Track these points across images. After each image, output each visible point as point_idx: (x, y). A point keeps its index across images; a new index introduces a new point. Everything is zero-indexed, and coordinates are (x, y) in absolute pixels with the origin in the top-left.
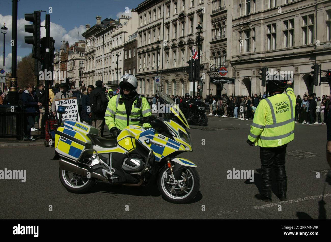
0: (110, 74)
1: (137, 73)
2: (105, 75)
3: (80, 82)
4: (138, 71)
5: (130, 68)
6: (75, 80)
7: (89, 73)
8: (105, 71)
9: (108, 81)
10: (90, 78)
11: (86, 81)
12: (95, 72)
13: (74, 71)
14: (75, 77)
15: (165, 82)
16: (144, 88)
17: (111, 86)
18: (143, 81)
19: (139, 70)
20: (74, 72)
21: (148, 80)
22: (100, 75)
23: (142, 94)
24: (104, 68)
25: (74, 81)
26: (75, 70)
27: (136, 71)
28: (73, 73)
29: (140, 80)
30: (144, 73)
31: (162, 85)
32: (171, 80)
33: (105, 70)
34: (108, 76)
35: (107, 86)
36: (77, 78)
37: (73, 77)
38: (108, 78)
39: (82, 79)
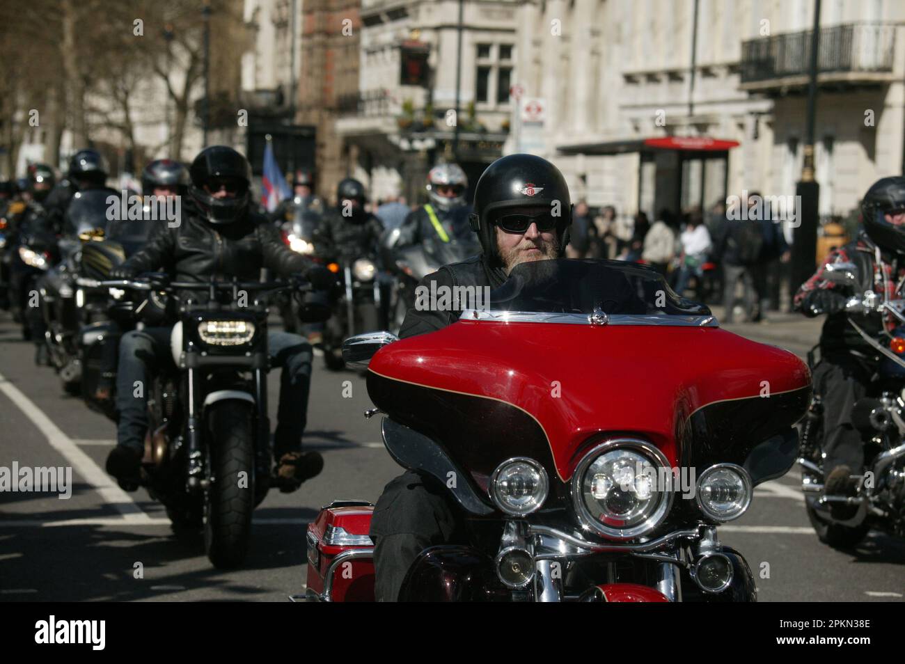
3: (483, 50)
6: (437, 29)
9: (747, 36)
11: (537, 44)
25: (426, 37)
35: (740, 90)
36: (450, 13)
37: (420, 3)
38: (747, 2)
39: (509, 16)
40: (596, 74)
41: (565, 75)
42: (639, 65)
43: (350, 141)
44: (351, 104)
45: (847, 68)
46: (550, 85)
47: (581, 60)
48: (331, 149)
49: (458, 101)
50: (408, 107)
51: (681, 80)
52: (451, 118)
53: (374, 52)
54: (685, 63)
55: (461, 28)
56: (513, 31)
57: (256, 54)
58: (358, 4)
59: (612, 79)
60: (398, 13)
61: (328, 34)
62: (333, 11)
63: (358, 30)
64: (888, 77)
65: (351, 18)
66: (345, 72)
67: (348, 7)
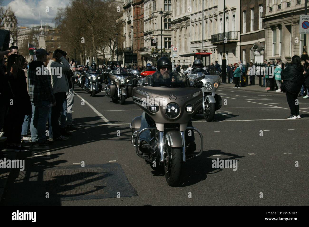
0: (216, 20)
1: (267, 15)
2: (207, 22)
3: (165, 39)
4: (268, 10)
5: (252, 6)
6: (157, 35)
7: (180, 20)
8: (208, 16)
9: (212, 34)
10: (181, 30)
11: (175, 37)
12: (189, 18)
13: (156, 19)
14: (158, 30)
16: (280, 44)
17: (217, 44)
18: (278, 30)
19: (271, 9)
20: (155, 22)
21: (289, 28)
22: (198, 23)
23: (277, 56)
24: (206, 10)
25: (155, 37)
26: (156, 17)
27: (264, 12)
28: (153, 24)
29: (273, 28)
30: (279, 14)
33: (206, 13)
34: (212, 24)
35: (211, 44)
36: (159, 32)
37: (154, 31)
38: (212, 28)
39: (170, 33)
40: (186, 42)
41: (180, 42)
42: (193, 40)
43: (143, 56)
44: (143, 49)
45: (230, 40)
46: (178, 45)
47: (183, 40)
48: (140, 57)
49: (162, 48)
50: (153, 49)
51: (201, 43)
52: (160, 51)
53: (146, 40)
54: (202, 40)
55: (162, 35)
56: (171, 35)
57: (126, 42)
58: (143, 32)
59: (189, 43)
60: (150, 33)
61: (138, 37)
62: (139, 33)
63: (143, 36)
64: (237, 41)
65: (142, 34)
66: (141, 44)
67: (141, 32)
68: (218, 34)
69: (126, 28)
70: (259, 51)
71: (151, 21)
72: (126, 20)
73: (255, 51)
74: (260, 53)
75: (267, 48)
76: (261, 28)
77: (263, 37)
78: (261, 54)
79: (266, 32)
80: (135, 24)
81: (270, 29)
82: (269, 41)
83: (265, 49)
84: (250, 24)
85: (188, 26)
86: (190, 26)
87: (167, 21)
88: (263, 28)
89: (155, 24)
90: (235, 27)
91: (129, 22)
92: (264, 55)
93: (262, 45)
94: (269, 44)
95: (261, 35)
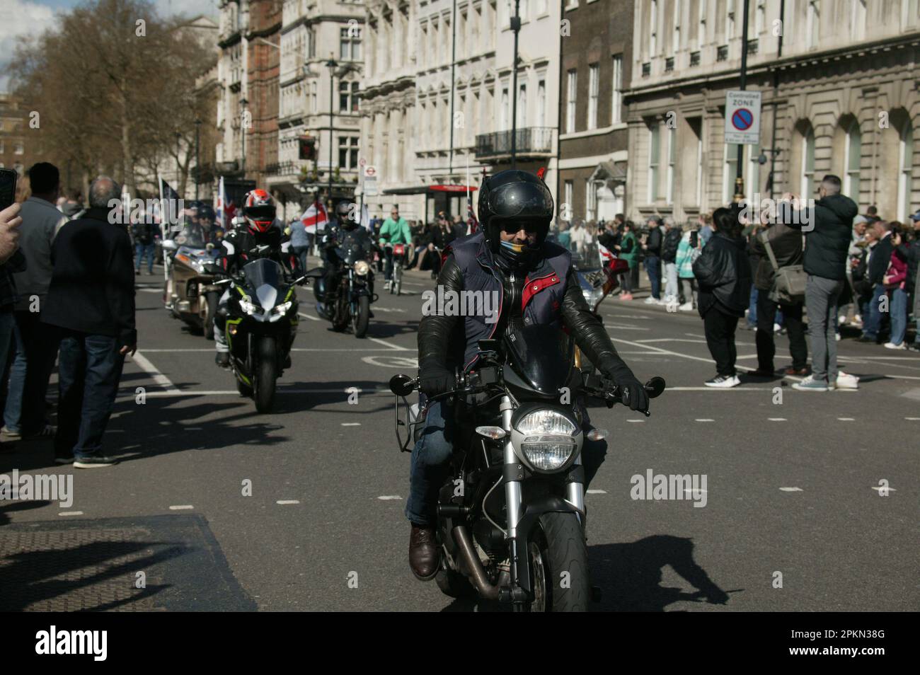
0: (492, 92)
1: (634, 85)
2: (463, 98)
3: (342, 140)
4: (637, 71)
5: (593, 57)
6: (319, 130)
7: (387, 89)
8: (466, 79)
9: (479, 133)
10: (389, 116)
11: (371, 137)
12: (414, 85)
13: (315, 83)
14: (320, 115)
15: (792, 133)
16: (670, 170)
17: (492, 163)
18: (664, 129)
19: (646, 70)
20: (312, 89)
21: (695, 124)
22: (439, 99)
23: (661, 204)
24: (462, 63)
25: (313, 134)
26: (317, 75)
27: (627, 76)
28: (308, 95)
29: (652, 122)
30: (669, 83)
31: (775, 151)
32: (832, 120)
33: (463, 71)
34: (479, 103)
35: (475, 161)
36: (325, 122)
37: (309, 116)
38: (478, 116)
39: (356, 123)
40: (402, 153)
41: (386, 153)
42: (424, 148)
43: (274, 188)
44: (274, 169)
45: (529, 150)
46: (378, 159)
47: (394, 145)
49: (331, 167)
50: (304, 170)
51: (446, 155)
52: (327, 176)
53: (286, 142)
54: (447, 147)
55: (332, 129)
56: (358, 131)
57: (224, 144)
58: (277, 117)
59: (410, 155)
60: (298, 122)
61: (261, 133)
62: (263, 121)
63: (276, 131)
64: (549, 155)
65: (273, 124)
66: (271, 152)
67: (271, 119)
68: (496, 134)
69: (227, 103)
70: (612, 187)
71: (302, 87)
72: (224, 80)
73: (599, 185)
74: (613, 192)
75: (632, 179)
76: (616, 122)
77: (624, 146)
78: (617, 196)
79: (632, 133)
80: (252, 93)
81: (643, 125)
82: (641, 160)
83: (629, 181)
84: (586, 107)
85: (409, 105)
86: (414, 106)
87: (349, 90)
88: (623, 122)
89: (311, 96)
90: (543, 115)
91: (236, 88)
92: (626, 199)
93: (619, 170)
94: (641, 167)
95: (616, 141)
